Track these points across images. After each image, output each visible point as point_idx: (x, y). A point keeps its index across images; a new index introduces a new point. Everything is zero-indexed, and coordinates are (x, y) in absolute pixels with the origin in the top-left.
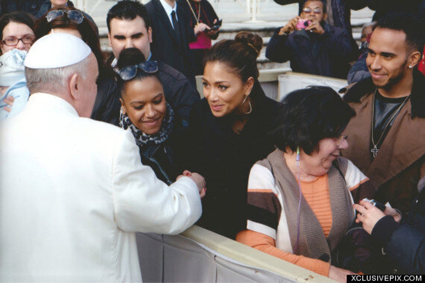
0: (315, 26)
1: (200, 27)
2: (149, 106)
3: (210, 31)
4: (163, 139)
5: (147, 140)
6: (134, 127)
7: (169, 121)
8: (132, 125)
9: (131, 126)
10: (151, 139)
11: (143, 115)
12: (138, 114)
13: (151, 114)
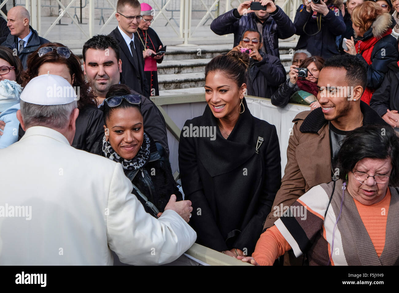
0: (255, 54)
1: (147, 52)
2: (128, 132)
3: (156, 55)
4: (141, 165)
5: (128, 166)
6: (116, 155)
7: (147, 149)
8: (115, 153)
9: (113, 154)
10: (131, 164)
11: (123, 140)
12: (118, 138)
13: (129, 139)
